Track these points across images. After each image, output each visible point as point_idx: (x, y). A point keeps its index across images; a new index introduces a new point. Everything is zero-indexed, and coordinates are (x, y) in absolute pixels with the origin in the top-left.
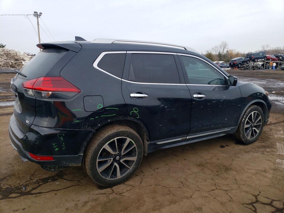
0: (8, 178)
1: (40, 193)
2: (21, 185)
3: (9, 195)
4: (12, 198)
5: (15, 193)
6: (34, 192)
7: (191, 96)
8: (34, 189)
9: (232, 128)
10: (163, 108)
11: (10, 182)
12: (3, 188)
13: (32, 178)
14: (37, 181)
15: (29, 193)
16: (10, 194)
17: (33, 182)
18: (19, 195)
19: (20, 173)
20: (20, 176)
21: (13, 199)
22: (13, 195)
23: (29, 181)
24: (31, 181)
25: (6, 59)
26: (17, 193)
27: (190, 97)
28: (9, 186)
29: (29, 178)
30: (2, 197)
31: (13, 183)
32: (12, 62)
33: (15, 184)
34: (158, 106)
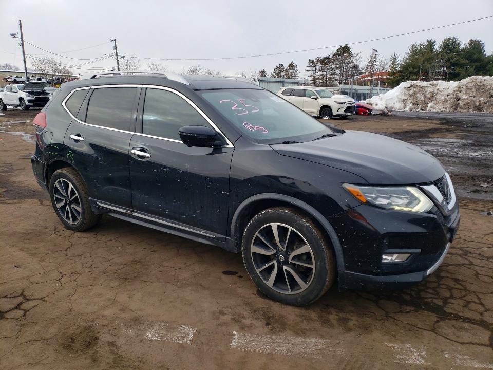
7: (129, 150)
9: (219, 236)
10: (96, 158)
25: (474, 94)
27: (127, 152)
32: (480, 101)
34: (89, 156)
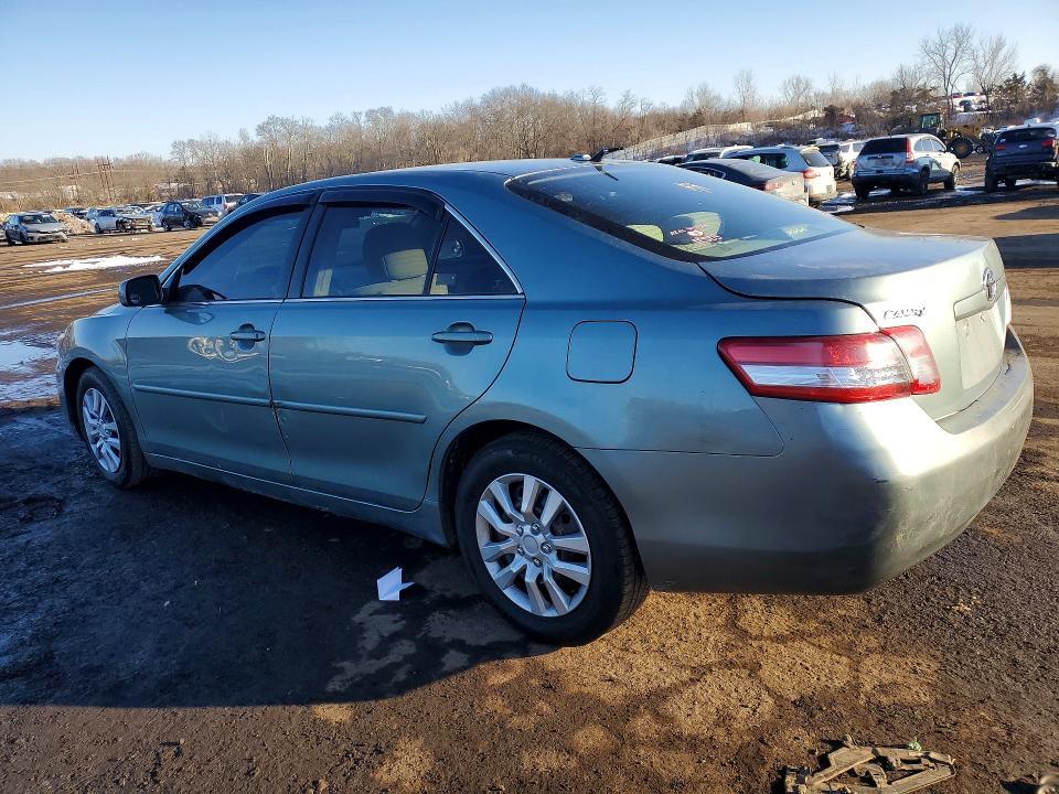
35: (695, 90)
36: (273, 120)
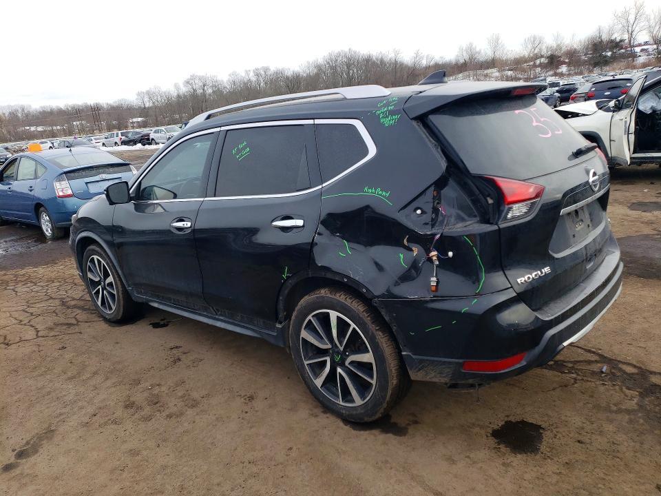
0: (615, 408)
1: (589, 351)
2: (603, 380)
3: (637, 374)
4: (635, 366)
5: (625, 372)
6: (594, 358)
8: (589, 362)
11: (617, 396)
12: (637, 393)
13: (572, 381)
14: (570, 372)
15: (604, 359)
16: (633, 374)
17: (578, 375)
18: (620, 366)
19: (581, 404)
20: (587, 398)
21: (635, 363)
22: (629, 370)
23: (582, 379)
24: (579, 378)
26: (620, 370)
28: (624, 389)
29: (576, 385)
30: (651, 376)
31: (612, 392)
33: (611, 388)
35: (464, 48)
36: (193, 77)
